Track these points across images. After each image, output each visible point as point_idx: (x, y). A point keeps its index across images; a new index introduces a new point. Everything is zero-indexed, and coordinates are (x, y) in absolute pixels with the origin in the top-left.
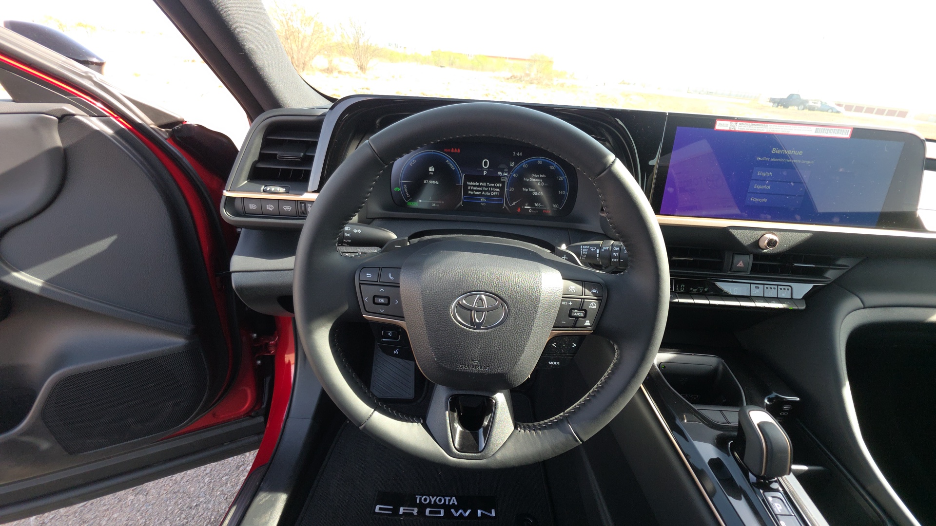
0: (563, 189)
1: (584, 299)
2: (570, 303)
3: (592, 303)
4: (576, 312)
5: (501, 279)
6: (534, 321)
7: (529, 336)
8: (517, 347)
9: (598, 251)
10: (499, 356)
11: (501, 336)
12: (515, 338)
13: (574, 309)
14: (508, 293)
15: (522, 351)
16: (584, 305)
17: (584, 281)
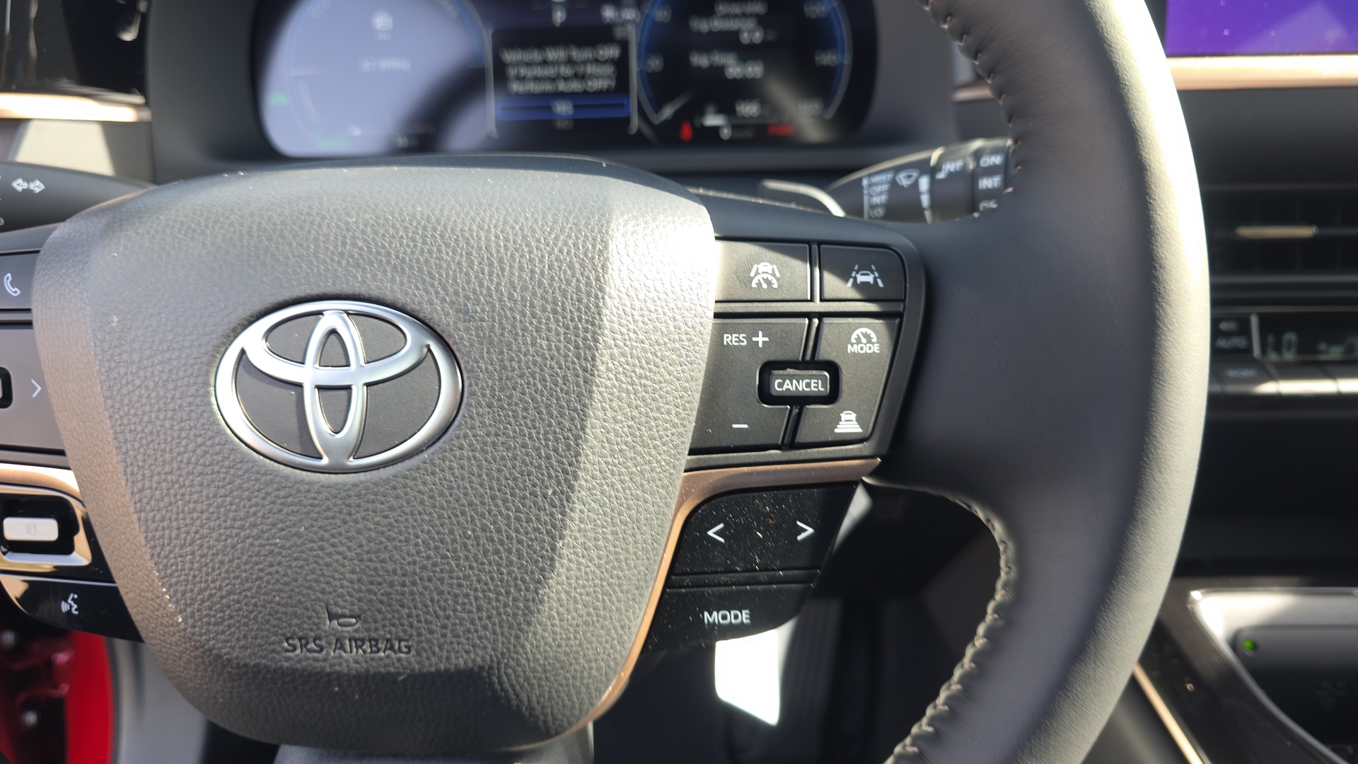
0: (829, 43)
1: (821, 315)
2: (761, 339)
3: (858, 332)
4: (791, 378)
5: (424, 237)
6: (583, 417)
7: (571, 487)
8: (520, 542)
9: (924, 183)
10: (445, 588)
11: (442, 494)
12: (505, 501)
13: (782, 365)
14: (456, 293)
15: (545, 561)
16: (823, 343)
17: (820, 243)
